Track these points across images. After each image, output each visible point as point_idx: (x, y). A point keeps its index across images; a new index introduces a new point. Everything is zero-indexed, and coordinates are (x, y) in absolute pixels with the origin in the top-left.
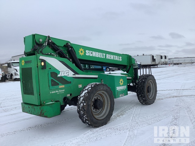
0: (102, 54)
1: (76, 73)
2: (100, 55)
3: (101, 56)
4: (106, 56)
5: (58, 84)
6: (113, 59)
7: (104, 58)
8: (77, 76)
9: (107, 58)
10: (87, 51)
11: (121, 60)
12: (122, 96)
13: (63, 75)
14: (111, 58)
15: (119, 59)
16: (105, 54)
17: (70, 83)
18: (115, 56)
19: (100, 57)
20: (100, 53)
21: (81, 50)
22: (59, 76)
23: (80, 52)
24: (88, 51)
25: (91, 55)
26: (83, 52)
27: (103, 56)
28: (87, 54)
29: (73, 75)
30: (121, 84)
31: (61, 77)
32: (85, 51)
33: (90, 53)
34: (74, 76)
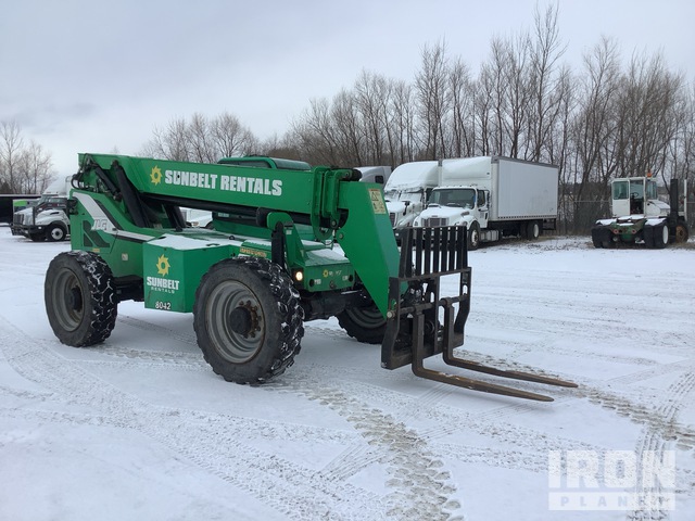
0: (207, 175)
1: (118, 227)
2: (201, 180)
3: (203, 183)
4: (218, 181)
5: (91, 245)
6: (244, 190)
7: (214, 187)
8: (120, 233)
9: (222, 188)
10: (168, 173)
11: (278, 192)
12: (163, 309)
13: (98, 228)
14: (235, 186)
15: (271, 188)
16: (216, 176)
17: (107, 245)
18: (251, 180)
19: (201, 185)
20: (201, 175)
21: (156, 170)
22: (93, 228)
23: (152, 176)
24: (170, 172)
25: (177, 182)
26: (160, 175)
27: (210, 183)
28: (167, 181)
29: (114, 230)
30: (164, 272)
31: (95, 232)
32: (163, 172)
33: (175, 176)
34: (114, 233)
